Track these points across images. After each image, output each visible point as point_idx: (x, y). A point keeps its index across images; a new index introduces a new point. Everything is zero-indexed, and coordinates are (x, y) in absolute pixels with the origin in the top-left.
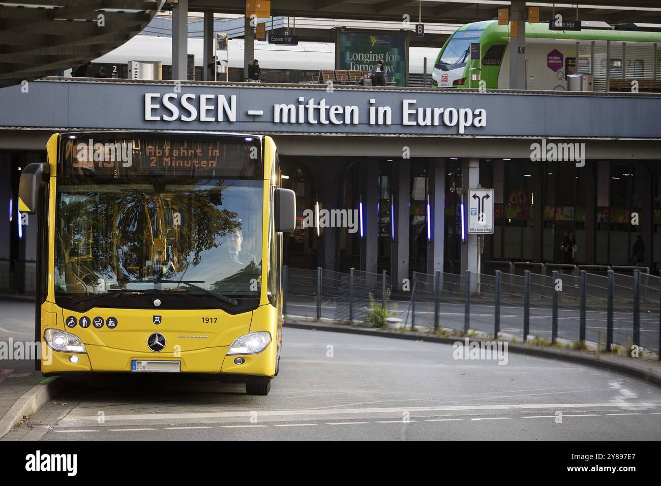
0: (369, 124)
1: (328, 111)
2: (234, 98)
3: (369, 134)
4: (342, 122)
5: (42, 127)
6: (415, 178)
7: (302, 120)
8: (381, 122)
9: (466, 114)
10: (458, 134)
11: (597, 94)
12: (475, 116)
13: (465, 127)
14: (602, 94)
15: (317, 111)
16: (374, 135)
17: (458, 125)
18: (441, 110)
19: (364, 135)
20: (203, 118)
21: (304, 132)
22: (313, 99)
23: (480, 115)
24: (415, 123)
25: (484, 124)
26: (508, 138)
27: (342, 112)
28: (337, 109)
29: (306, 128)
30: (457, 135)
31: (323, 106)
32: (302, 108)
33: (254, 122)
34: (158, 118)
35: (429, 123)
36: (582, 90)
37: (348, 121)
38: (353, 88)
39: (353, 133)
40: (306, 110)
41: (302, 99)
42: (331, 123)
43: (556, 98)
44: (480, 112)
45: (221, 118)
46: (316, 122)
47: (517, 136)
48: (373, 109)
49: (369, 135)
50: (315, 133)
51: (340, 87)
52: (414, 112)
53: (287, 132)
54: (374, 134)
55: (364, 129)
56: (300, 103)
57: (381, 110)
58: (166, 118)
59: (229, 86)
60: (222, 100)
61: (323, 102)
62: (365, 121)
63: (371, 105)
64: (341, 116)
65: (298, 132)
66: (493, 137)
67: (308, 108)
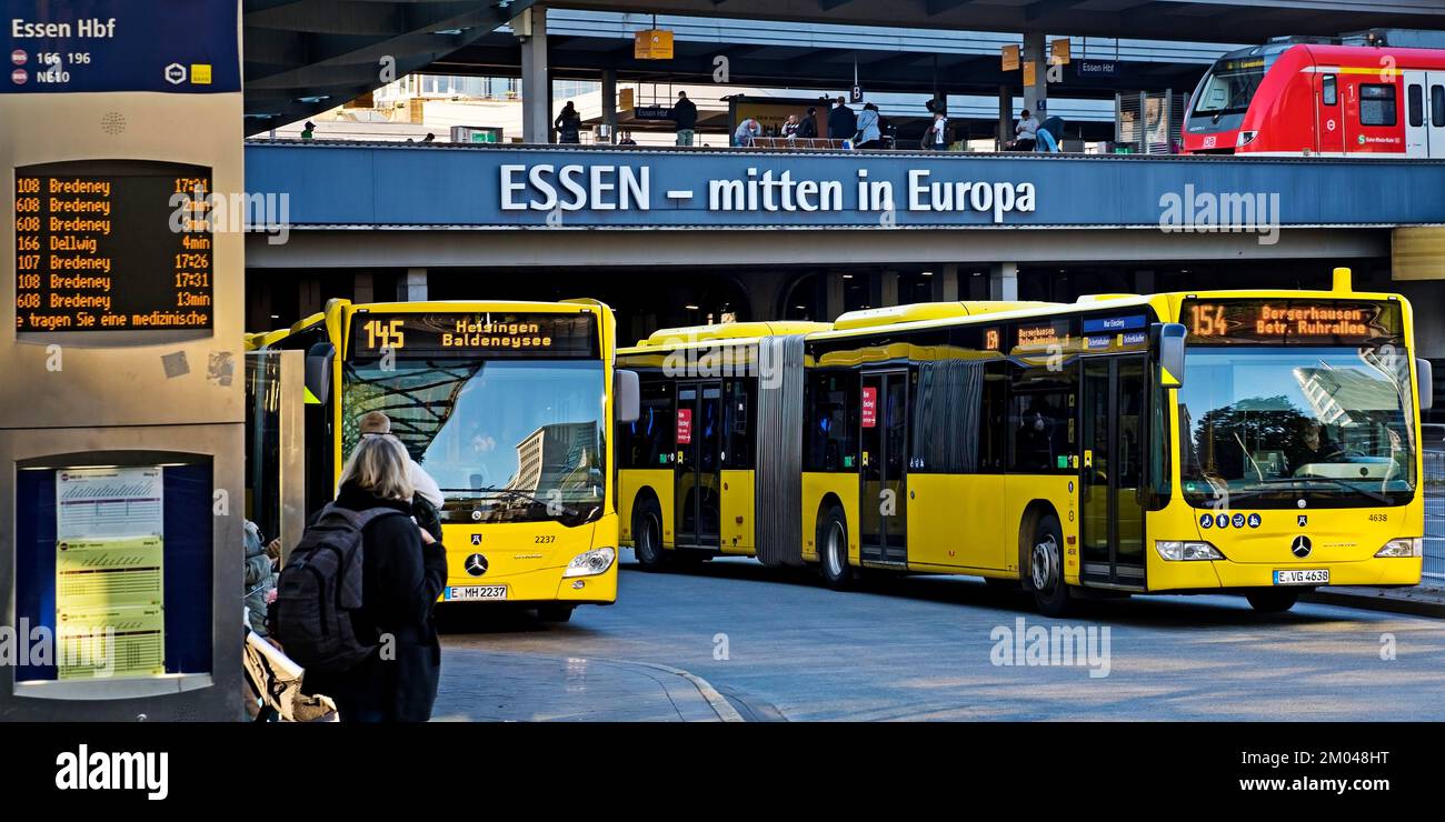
0: (858, 209)
1: (794, 190)
2: (645, 171)
4: (816, 207)
5: (328, 224)
7: (753, 205)
8: (876, 206)
9: (1004, 191)
10: (993, 224)
12: (1018, 195)
13: (1004, 212)
15: (777, 190)
16: (865, 228)
17: (992, 208)
19: (850, 228)
20: (597, 204)
21: (756, 226)
22: (770, 171)
23: (1026, 192)
25: (1031, 206)
26: (1067, 228)
27: (816, 191)
28: (807, 187)
29: (760, 218)
30: (991, 225)
31: (786, 182)
32: (753, 185)
33: (678, 209)
34: (523, 206)
35: (950, 208)
37: (825, 206)
39: (833, 226)
40: (760, 189)
41: (753, 171)
42: (799, 208)
44: (1026, 188)
45: (624, 204)
46: (776, 208)
47: (1081, 224)
48: (863, 186)
49: (858, 228)
50: (773, 226)
51: (812, 151)
52: (927, 189)
54: (866, 225)
55: (852, 217)
56: (751, 178)
57: (876, 187)
58: (535, 205)
60: (626, 173)
61: (786, 176)
62: (852, 205)
63: (861, 178)
64: (814, 198)
65: (748, 225)
66: (1045, 228)
67: (762, 186)
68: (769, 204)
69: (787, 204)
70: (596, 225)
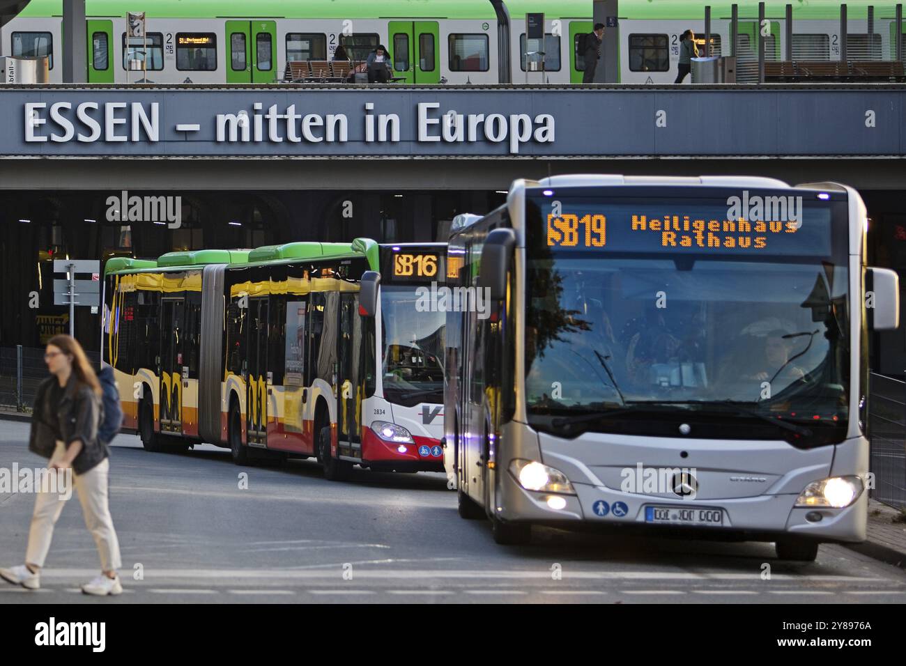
0: (364, 141)
1: (299, 123)
2: (155, 107)
3: (364, 155)
4: (321, 139)
6: (440, 222)
7: (259, 137)
8: (383, 137)
9: (521, 123)
10: (509, 154)
11: (742, 87)
12: (535, 126)
13: (520, 142)
14: (751, 87)
15: (283, 123)
16: (372, 158)
17: (508, 139)
18: (481, 118)
19: (356, 159)
20: (110, 137)
21: (262, 155)
22: (275, 106)
23: (545, 123)
24: (438, 139)
25: (551, 137)
26: (591, 158)
27: (322, 124)
28: (313, 120)
29: (265, 149)
30: (507, 156)
31: (292, 116)
33: (186, 141)
34: (44, 139)
35: (461, 139)
36: (716, 81)
37: (331, 137)
38: (338, 87)
39: (339, 156)
40: (266, 122)
41: (258, 106)
42: (304, 140)
43: (672, 95)
44: (545, 120)
45: (136, 137)
46: (280, 140)
47: (607, 155)
48: (370, 119)
49: (365, 158)
50: (279, 156)
51: (318, 86)
52: (436, 121)
53: (237, 156)
54: (372, 155)
55: (358, 148)
56: (257, 112)
57: (383, 120)
58: (55, 138)
59: (149, 89)
60: (138, 109)
61: (291, 109)
62: (358, 136)
63: (368, 112)
64: (320, 130)
65: (254, 155)
66: (566, 158)
67: (268, 120)
68: (274, 136)
69: (292, 136)
70: (110, 155)
